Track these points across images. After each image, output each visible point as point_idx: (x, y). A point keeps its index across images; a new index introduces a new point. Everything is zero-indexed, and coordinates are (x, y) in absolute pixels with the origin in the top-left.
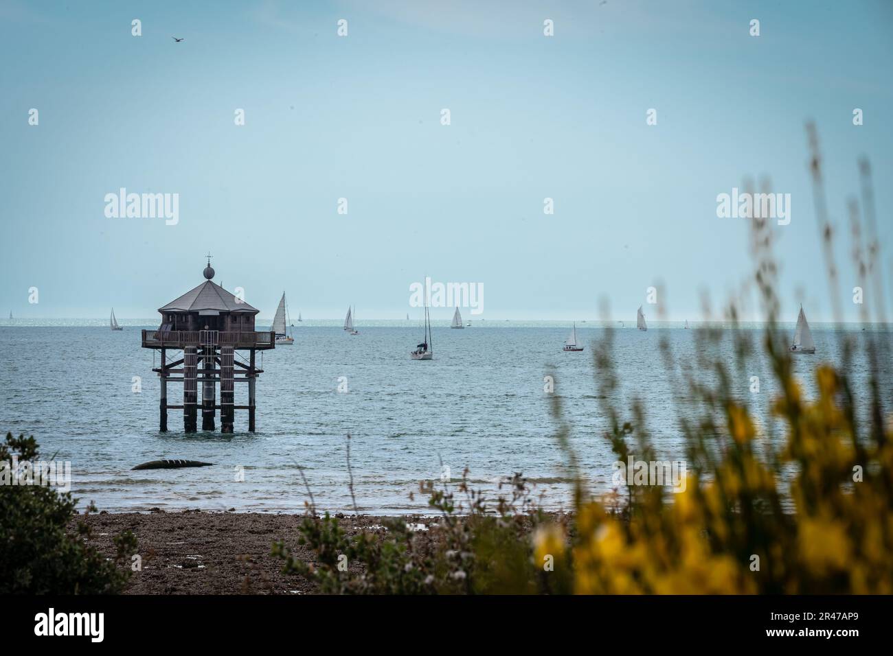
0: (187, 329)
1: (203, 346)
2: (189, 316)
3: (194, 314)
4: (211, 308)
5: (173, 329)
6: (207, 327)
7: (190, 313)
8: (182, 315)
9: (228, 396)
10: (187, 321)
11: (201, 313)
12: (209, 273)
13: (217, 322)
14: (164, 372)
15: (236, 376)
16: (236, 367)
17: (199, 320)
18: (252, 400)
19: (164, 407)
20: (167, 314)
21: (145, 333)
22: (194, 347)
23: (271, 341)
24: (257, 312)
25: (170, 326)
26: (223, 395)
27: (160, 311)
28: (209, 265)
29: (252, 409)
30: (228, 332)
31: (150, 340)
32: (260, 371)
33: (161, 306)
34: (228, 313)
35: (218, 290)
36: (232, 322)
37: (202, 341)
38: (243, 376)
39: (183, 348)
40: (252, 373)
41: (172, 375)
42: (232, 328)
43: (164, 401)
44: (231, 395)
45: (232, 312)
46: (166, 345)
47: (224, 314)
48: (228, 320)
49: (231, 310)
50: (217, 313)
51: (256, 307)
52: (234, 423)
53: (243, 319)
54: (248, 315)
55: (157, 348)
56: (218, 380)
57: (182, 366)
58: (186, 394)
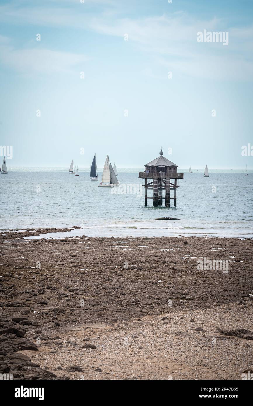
0: (154, 172)
1: (160, 178)
2: (155, 168)
3: (157, 167)
4: (162, 165)
5: (150, 172)
6: (161, 171)
7: (155, 166)
8: (153, 167)
9: (168, 194)
10: (154, 169)
11: (159, 167)
12: (161, 154)
13: (164, 170)
14: (146, 186)
15: (171, 188)
16: (171, 185)
17: (158, 169)
18: (175, 196)
19: (146, 198)
20: (148, 167)
21: (140, 173)
22: (157, 178)
23: (182, 176)
24: (178, 166)
25: (149, 171)
26: (166, 194)
27: (145, 166)
28: (161, 150)
29: (175, 199)
30: (168, 173)
31: (141, 176)
32: (178, 186)
33: (145, 165)
34: (168, 167)
35: (164, 159)
36: (169, 170)
37: (160, 176)
38: (173, 188)
39: (153, 178)
40: (175, 186)
41: (149, 187)
42: (169, 172)
43: (146, 196)
44: (169, 194)
45: (170, 166)
46: (147, 177)
47: (167, 167)
48: (168, 169)
49: (169, 166)
50: (165, 167)
51: (177, 165)
52: (170, 204)
53: (173, 169)
54: (175, 168)
55: (144, 178)
56: (164, 189)
57: (152, 184)
58: (154, 194)
